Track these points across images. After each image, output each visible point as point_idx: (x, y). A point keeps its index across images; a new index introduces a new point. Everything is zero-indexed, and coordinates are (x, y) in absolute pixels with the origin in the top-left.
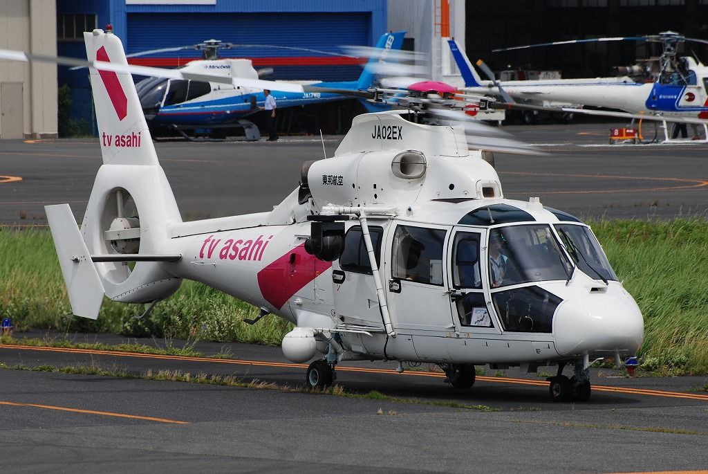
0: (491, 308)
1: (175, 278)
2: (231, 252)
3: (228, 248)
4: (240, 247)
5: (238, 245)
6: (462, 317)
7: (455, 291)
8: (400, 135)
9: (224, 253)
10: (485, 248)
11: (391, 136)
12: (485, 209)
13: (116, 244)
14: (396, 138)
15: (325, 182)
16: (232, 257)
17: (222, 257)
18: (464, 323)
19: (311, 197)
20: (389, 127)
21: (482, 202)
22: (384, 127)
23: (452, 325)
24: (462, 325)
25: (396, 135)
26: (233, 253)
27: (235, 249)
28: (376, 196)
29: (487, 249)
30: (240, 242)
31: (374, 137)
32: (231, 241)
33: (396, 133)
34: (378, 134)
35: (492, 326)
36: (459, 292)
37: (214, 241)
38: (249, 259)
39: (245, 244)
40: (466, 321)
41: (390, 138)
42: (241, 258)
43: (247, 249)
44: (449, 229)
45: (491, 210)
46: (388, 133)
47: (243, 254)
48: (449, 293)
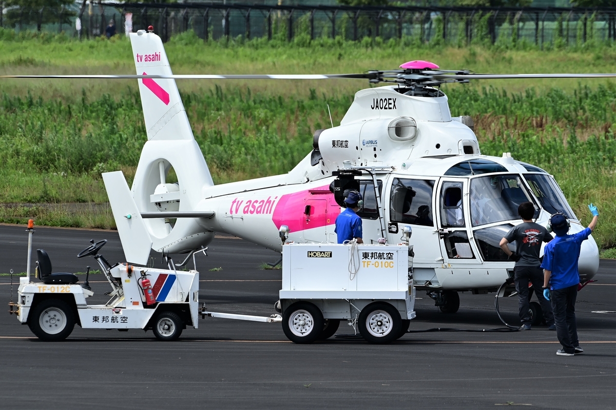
0: (473, 243)
1: (209, 231)
2: (251, 208)
3: (248, 206)
4: (257, 205)
5: (255, 204)
6: (449, 251)
7: (443, 230)
8: (394, 105)
9: (246, 210)
10: (468, 194)
11: (387, 106)
12: (466, 162)
13: (160, 205)
14: (391, 108)
15: (334, 145)
16: (252, 212)
17: (245, 212)
18: (451, 256)
19: (322, 158)
20: (386, 99)
21: (463, 158)
22: (381, 99)
23: (441, 258)
24: (449, 258)
25: (391, 106)
26: (252, 210)
27: (254, 207)
28: (375, 156)
29: (469, 195)
30: (256, 202)
31: (373, 108)
32: (250, 201)
33: (391, 104)
34: (376, 106)
35: (474, 257)
36: (446, 231)
37: (238, 201)
38: (263, 213)
39: (260, 203)
40: (452, 253)
41: (386, 108)
42: (258, 212)
43: (261, 206)
44: (437, 179)
45: (471, 163)
46: (384, 104)
47: (259, 209)
48: (438, 231)
